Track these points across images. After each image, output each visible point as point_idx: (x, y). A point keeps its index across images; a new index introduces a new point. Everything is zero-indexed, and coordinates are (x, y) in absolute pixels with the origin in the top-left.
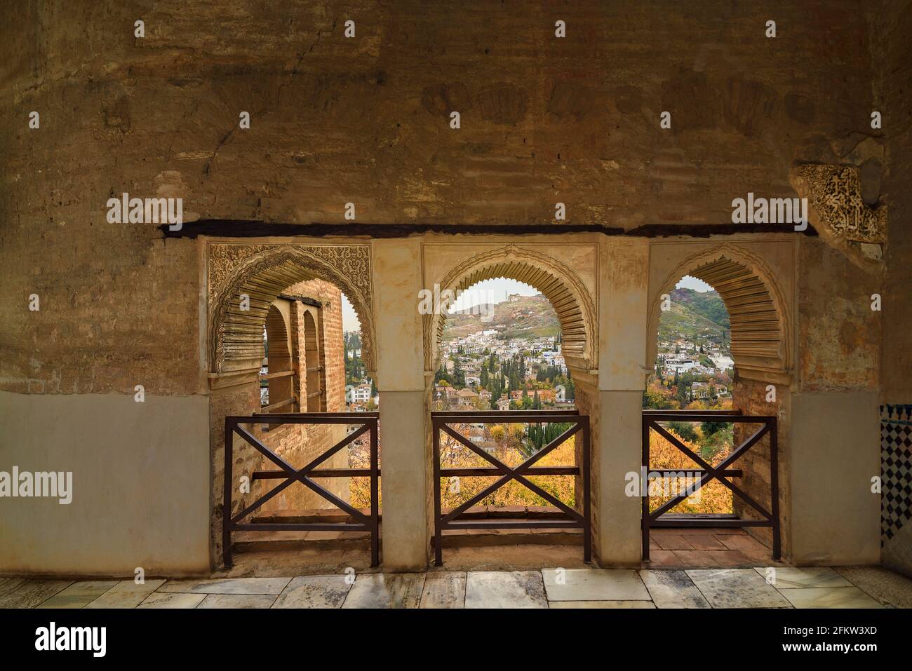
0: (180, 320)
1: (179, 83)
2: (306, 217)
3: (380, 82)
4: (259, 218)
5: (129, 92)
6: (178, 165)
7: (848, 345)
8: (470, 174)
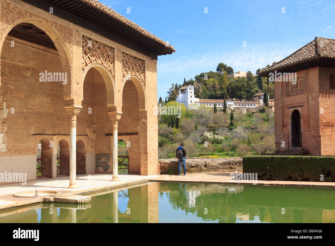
0: (34, 145)
1: (33, 115)
2: (47, 133)
3: (53, 116)
4: (42, 133)
5: (27, 115)
6: (34, 126)
7: (92, 148)
8: (61, 128)
